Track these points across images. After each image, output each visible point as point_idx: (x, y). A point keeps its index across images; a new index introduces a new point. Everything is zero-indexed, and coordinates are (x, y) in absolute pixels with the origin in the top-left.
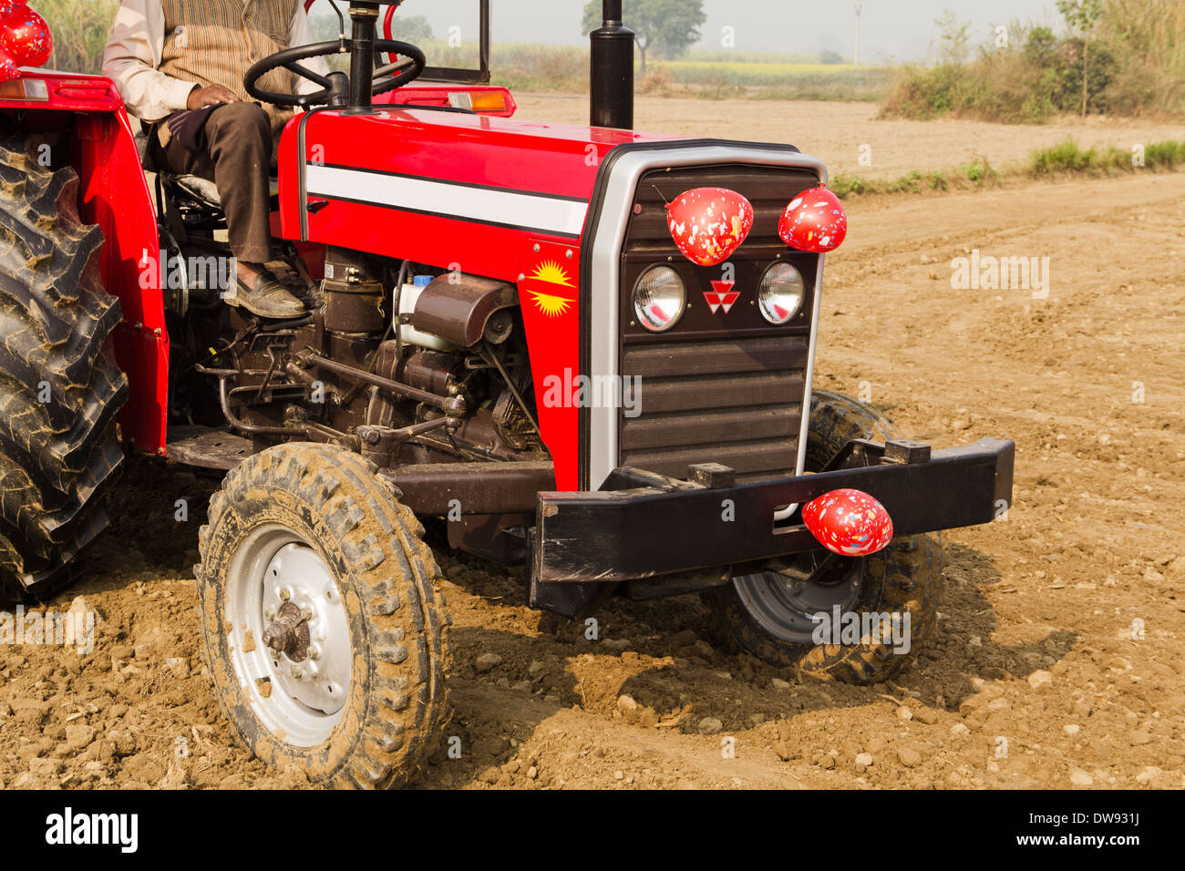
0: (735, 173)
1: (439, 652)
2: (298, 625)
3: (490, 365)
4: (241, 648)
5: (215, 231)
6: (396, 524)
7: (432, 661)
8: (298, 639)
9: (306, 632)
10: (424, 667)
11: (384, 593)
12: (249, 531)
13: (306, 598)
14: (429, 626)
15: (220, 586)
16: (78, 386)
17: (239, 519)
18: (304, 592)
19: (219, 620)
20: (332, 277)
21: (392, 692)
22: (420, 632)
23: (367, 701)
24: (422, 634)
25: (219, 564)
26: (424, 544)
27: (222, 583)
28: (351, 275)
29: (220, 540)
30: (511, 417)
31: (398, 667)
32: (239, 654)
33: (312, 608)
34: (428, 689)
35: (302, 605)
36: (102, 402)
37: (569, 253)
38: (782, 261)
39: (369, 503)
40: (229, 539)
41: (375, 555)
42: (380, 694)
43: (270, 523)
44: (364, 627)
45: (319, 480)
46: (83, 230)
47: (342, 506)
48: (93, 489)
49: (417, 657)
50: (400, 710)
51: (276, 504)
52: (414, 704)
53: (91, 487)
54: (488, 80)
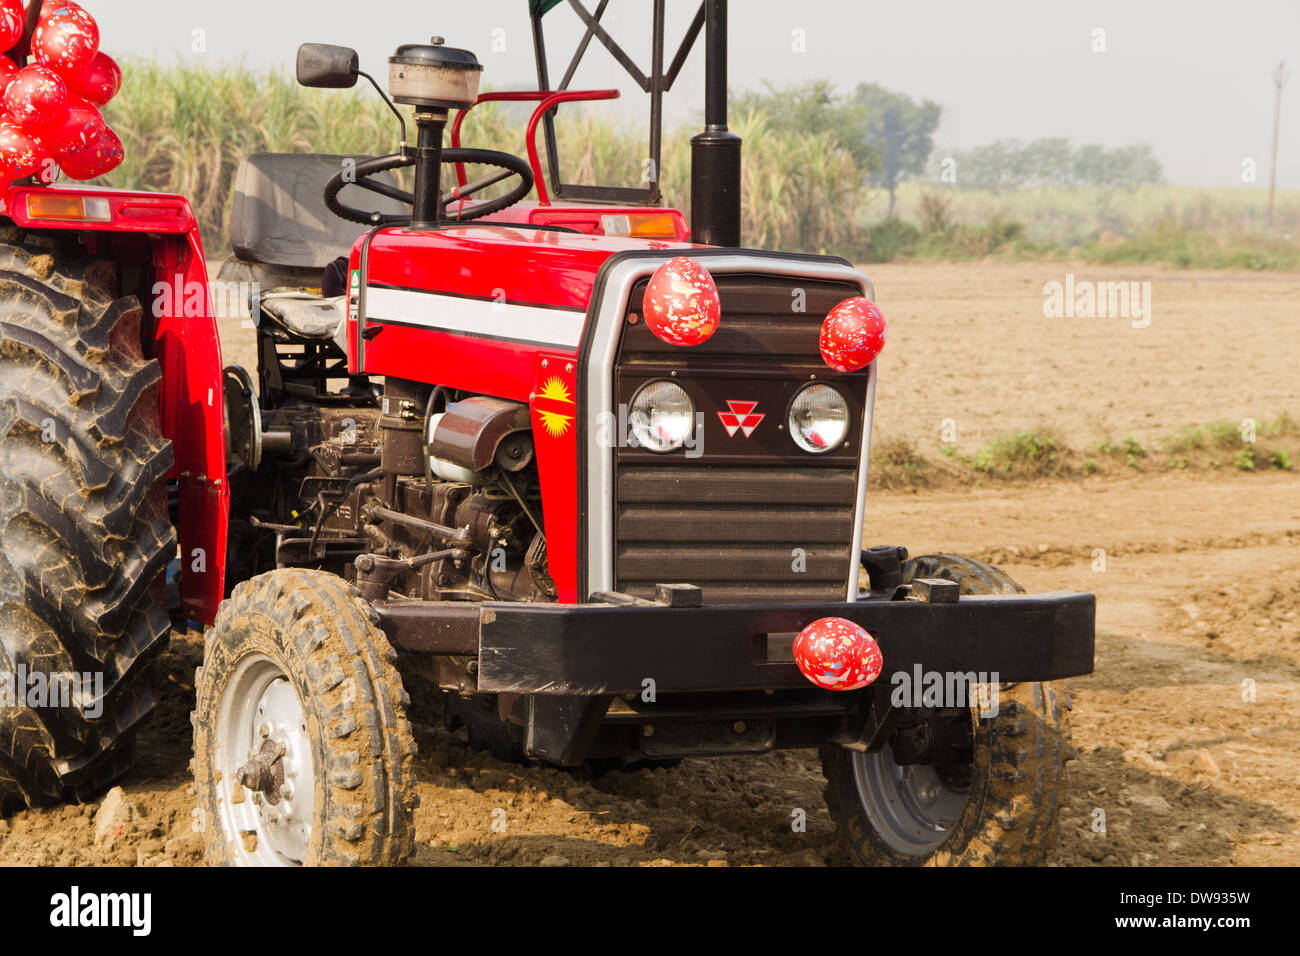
0: (753, 283)
1: (400, 783)
2: (274, 763)
3: (511, 497)
4: (229, 799)
5: (328, 380)
6: (363, 645)
7: (391, 790)
8: (273, 778)
9: (281, 771)
10: (381, 795)
11: (341, 714)
12: (236, 665)
13: (283, 733)
14: (388, 751)
15: (210, 730)
16: (117, 537)
17: (226, 652)
18: (281, 726)
19: (210, 768)
20: (387, 412)
21: (347, 821)
22: (378, 757)
23: (323, 833)
24: (380, 760)
25: (209, 705)
26: (393, 669)
27: (212, 726)
28: (405, 409)
29: (210, 678)
30: (543, 559)
31: (352, 793)
32: (226, 804)
33: (287, 743)
34: (385, 820)
35: (279, 740)
36: (145, 559)
37: (569, 366)
38: (817, 382)
39: (338, 624)
40: (218, 676)
41: (335, 673)
42: (335, 823)
43: (253, 653)
44: (322, 753)
45: (292, 600)
46: (140, 365)
47: (308, 626)
48: (133, 660)
49: (372, 784)
50: (355, 841)
51: (255, 630)
52: (369, 835)
53: (131, 657)
54: (658, 201)
